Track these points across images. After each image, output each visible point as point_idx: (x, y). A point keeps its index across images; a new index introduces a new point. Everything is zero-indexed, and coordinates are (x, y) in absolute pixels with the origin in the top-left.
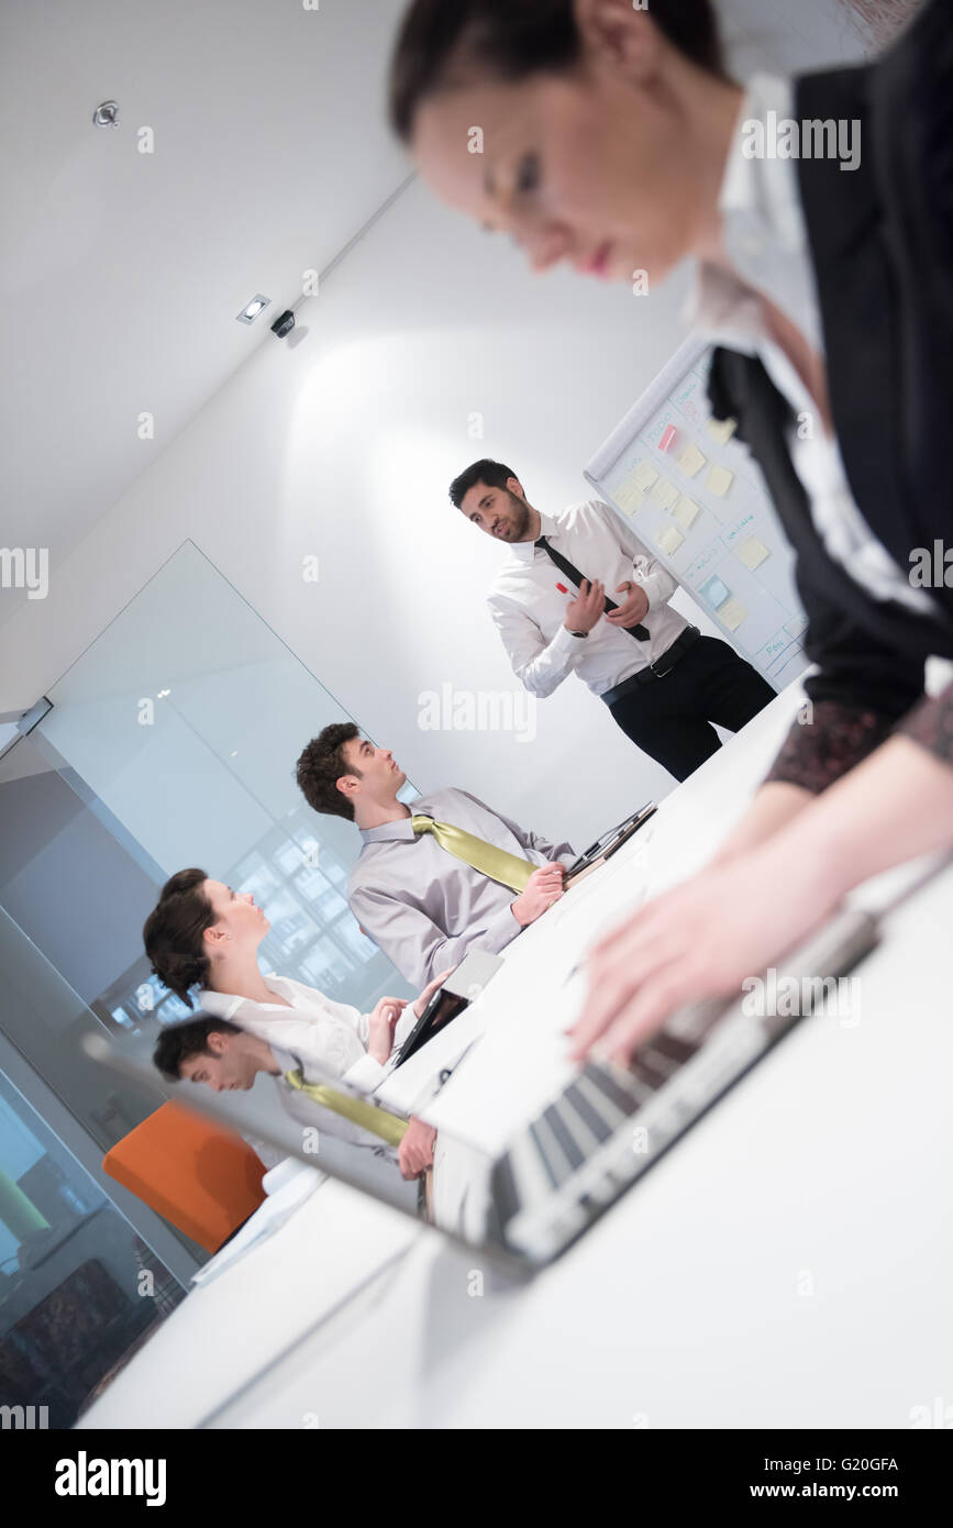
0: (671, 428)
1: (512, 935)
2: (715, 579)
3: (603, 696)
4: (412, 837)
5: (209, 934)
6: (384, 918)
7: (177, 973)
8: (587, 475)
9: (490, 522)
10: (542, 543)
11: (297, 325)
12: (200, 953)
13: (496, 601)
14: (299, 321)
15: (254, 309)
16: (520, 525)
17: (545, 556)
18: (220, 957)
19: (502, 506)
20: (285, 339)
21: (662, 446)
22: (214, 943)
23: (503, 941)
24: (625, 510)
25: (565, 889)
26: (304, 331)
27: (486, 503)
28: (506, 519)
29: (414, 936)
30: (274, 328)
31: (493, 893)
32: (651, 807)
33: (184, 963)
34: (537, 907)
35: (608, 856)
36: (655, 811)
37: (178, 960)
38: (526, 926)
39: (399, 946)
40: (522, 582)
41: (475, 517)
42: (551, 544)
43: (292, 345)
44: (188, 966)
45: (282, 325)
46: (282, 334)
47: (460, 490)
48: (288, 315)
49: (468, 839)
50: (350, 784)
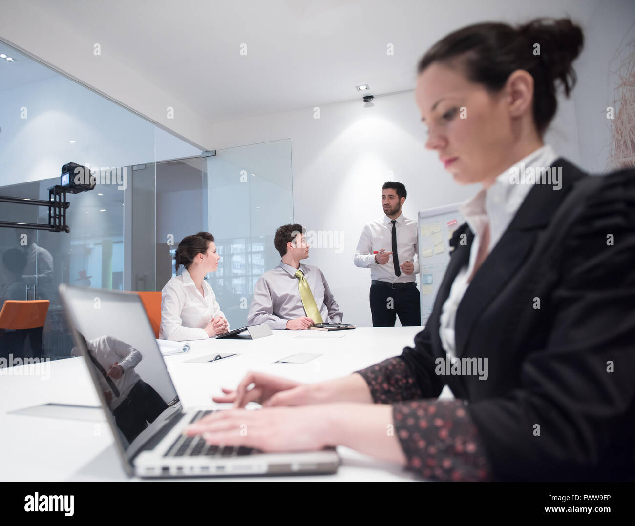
0: (455, 220)
1: (282, 329)
2: (431, 275)
3: (373, 281)
4: (293, 276)
5: (200, 255)
6: (261, 292)
7: (182, 257)
8: (419, 213)
10: (394, 222)
11: (372, 102)
12: (193, 258)
13: (367, 228)
14: (373, 101)
15: (363, 88)
16: (392, 211)
17: (391, 227)
18: (197, 264)
20: (365, 103)
21: (448, 223)
22: (199, 259)
23: (277, 328)
24: (422, 233)
25: (309, 328)
26: (372, 105)
27: (390, 197)
28: (390, 207)
29: (262, 306)
30: (365, 98)
31: (300, 312)
32: (354, 327)
33: (186, 256)
34: (296, 327)
35: (330, 330)
36: (354, 329)
37: (185, 254)
38: (287, 329)
39: (255, 304)
40: (378, 228)
41: (384, 196)
42: (396, 225)
43: (365, 106)
44: (186, 258)
45: (368, 98)
46: (365, 101)
47: (388, 186)
48: (372, 97)
49: (308, 290)
50: (291, 246)
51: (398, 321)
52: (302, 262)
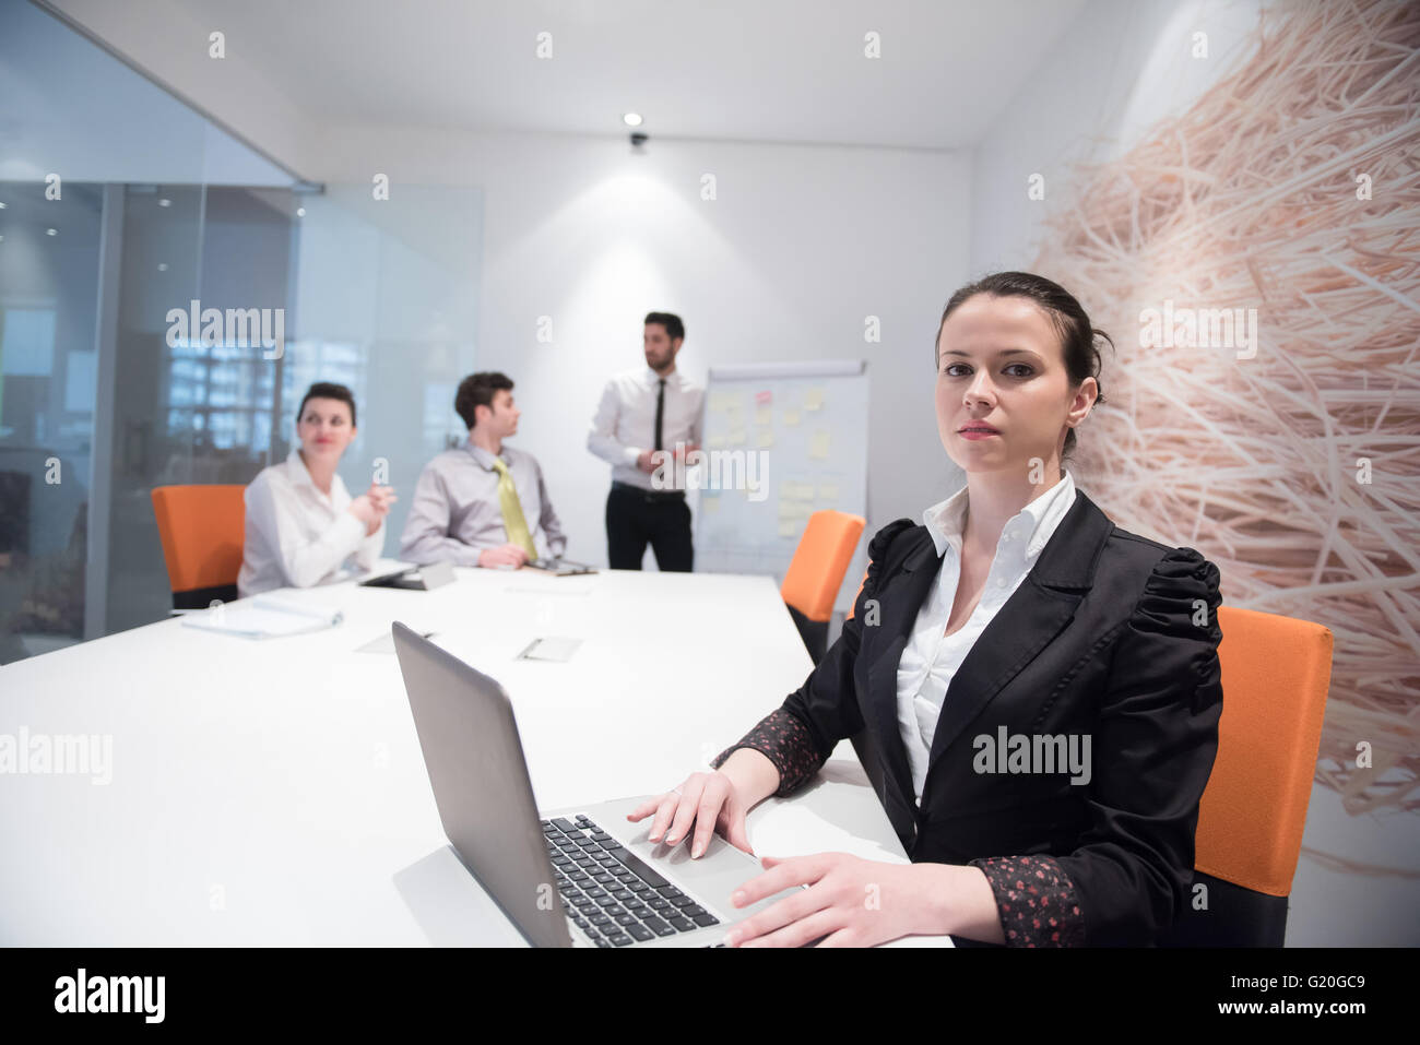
0: (769, 393)
3: (612, 483)
4: (489, 468)
6: (428, 496)
8: (710, 371)
9: (650, 349)
10: (662, 383)
14: (647, 146)
16: (661, 364)
17: (657, 390)
19: (661, 349)
20: (632, 147)
21: (757, 396)
26: (644, 152)
27: (656, 339)
29: (430, 520)
30: (633, 136)
31: (498, 535)
41: (646, 338)
43: (633, 152)
45: (638, 139)
46: (632, 143)
47: (653, 319)
48: (645, 137)
49: (514, 497)
50: (482, 412)
51: (649, 557)
52: (506, 442)
